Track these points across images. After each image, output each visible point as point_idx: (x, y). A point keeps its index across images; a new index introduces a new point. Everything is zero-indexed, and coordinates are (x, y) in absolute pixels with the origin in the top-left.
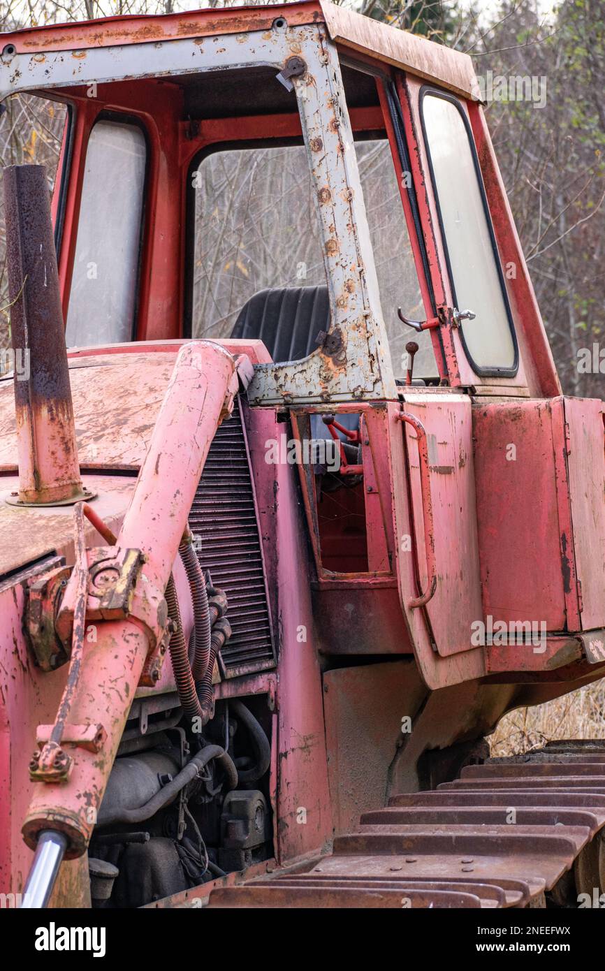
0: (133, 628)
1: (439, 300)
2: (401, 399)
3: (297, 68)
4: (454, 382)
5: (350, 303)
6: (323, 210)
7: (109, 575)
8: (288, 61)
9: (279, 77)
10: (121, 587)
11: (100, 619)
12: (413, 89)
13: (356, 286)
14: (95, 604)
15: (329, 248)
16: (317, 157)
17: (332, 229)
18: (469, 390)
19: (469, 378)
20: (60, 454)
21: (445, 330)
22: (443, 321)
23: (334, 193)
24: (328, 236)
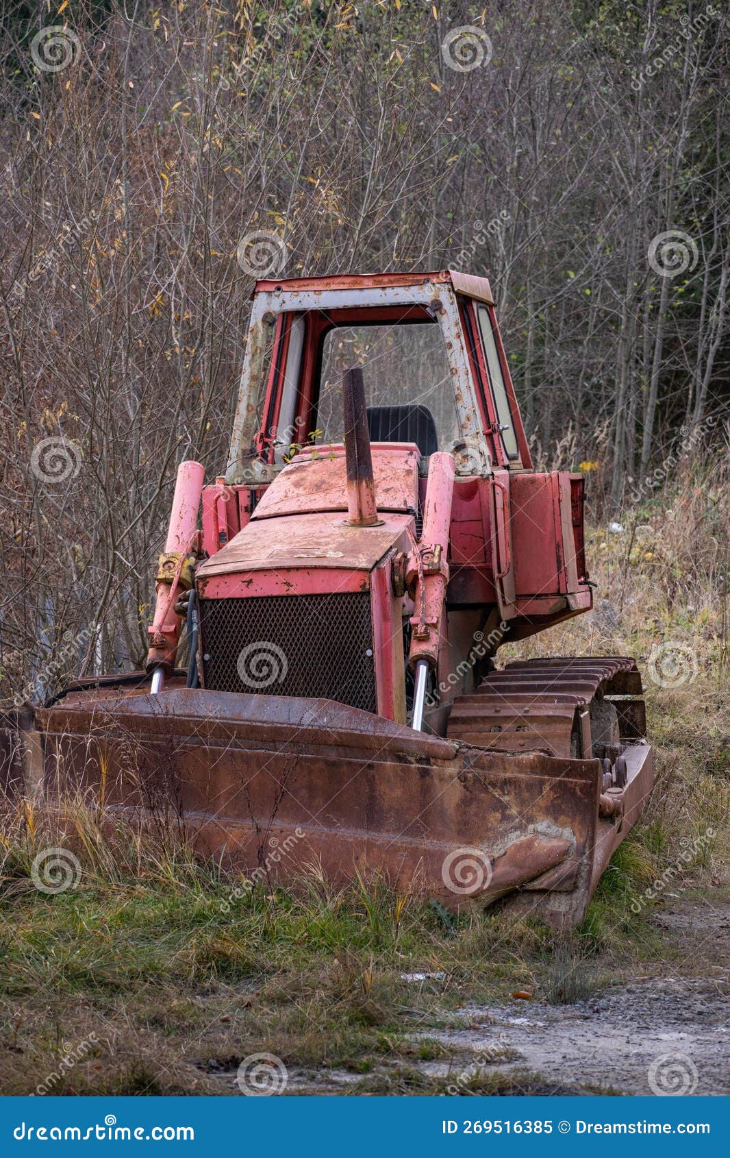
0: (440, 578)
1: (492, 420)
2: (493, 474)
3: (437, 305)
4: (501, 464)
5: (469, 426)
6: (454, 378)
7: (429, 555)
8: (433, 302)
9: (428, 309)
10: (436, 560)
11: (428, 574)
12: (475, 305)
13: (472, 417)
14: (426, 567)
15: (457, 398)
16: (449, 352)
17: (458, 389)
18: (507, 467)
19: (506, 462)
20: (371, 503)
21: (495, 436)
22: (494, 431)
23: (459, 370)
24: (457, 392)
